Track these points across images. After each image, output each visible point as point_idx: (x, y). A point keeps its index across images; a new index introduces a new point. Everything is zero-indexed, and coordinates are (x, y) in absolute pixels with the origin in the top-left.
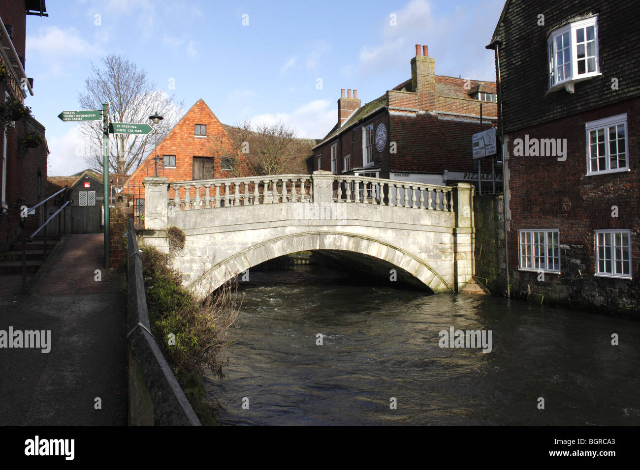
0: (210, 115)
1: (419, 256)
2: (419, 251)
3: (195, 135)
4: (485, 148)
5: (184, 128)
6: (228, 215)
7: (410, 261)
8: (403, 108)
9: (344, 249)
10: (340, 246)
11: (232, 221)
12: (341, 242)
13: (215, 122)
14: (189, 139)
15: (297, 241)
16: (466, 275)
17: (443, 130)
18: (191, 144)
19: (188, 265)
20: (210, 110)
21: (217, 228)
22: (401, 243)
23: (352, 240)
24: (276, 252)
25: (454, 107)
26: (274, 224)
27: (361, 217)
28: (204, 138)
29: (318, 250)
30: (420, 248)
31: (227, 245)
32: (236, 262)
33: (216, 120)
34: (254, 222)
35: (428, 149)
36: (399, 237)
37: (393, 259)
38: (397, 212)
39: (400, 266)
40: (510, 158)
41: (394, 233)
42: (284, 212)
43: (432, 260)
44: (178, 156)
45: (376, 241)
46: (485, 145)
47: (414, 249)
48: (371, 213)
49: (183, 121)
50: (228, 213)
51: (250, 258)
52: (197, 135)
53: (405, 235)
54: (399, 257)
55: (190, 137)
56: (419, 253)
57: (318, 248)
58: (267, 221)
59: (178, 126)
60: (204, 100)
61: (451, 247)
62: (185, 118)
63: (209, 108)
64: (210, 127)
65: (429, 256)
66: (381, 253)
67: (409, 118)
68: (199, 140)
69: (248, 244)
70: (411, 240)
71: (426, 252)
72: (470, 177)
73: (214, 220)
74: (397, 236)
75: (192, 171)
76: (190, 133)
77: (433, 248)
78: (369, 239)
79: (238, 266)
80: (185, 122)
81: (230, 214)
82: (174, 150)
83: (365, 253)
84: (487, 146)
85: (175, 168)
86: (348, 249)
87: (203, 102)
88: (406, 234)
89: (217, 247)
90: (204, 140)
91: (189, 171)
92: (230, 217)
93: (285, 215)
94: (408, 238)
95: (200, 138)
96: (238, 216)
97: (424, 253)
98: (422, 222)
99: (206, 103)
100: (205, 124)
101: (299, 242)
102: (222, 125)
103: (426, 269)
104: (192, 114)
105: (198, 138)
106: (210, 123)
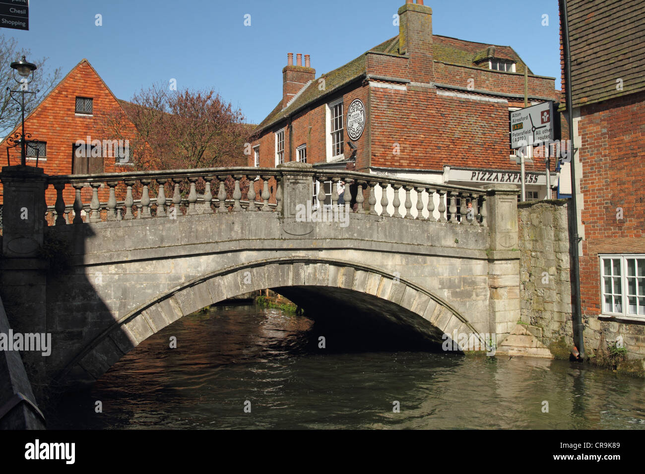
0: (99, 83)
1: (438, 294)
2: (440, 286)
3: (76, 113)
4: (534, 131)
5: (60, 102)
6: (148, 233)
7: (427, 302)
8: (388, 78)
9: (330, 285)
10: (324, 280)
11: (154, 242)
12: (325, 274)
13: (107, 95)
14: (66, 118)
15: (257, 273)
16: (507, 322)
17: (442, 110)
18: (69, 125)
19: (79, 315)
20: (99, 77)
21: (129, 253)
22: (414, 274)
23: (342, 270)
24: (224, 291)
25: (458, 77)
26: (222, 248)
27: (355, 235)
28: (90, 118)
29: (290, 286)
30: (441, 282)
31: (145, 280)
32: (160, 309)
33: (107, 92)
34: (190, 243)
35: (422, 136)
36: (410, 266)
37: (402, 299)
38: (408, 227)
39: (412, 309)
40: (583, 145)
41: (404, 259)
42: (237, 227)
43: (459, 299)
44: (51, 142)
45: (377, 272)
46: (533, 127)
47: (432, 284)
48: (370, 228)
49: (57, 91)
50: (148, 228)
51: (183, 302)
52: (78, 113)
53: (419, 263)
54: (411, 296)
55: (68, 115)
56: (439, 289)
57: (290, 284)
58: (211, 240)
59: (49, 99)
60: (90, 62)
61: (485, 279)
62: (62, 86)
63: (96, 74)
64: (99, 102)
65: (455, 294)
66: (384, 292)
67: (397, 92)
68: (81, 119)
69: (180, 278)
70: (427, 270)
71: (449, 288)
72: (480, 177)
73: (124, 240)
74: (407, 264)
75: (71, 166)
76: (69, 110)
77: (460, 282)
78: (366, 270)
79: (163, 315)
80: (60, 93)
81: (150, 230)
82: (43, 133)
83: (362, 291)
84: (536, 129)
85: (46, 159)
86: (336, 284)
87: (89, 65)
88: (420, 260)
89: (128, 284)
90: (89, 120)
91: (67, 165)
92: (150, 235)
93: (240, 231)
94: (424, 267)
95: (84, 117)
96: (164, 234)
97: (446, 290)
98: (444, 243)
99: (92, 66)
100: (90, 96)
101: (261, 275)
102: (116, 100)
103: (449, 314)
104: (71, 81)
105: (80, 117)
106: (98, 96)
